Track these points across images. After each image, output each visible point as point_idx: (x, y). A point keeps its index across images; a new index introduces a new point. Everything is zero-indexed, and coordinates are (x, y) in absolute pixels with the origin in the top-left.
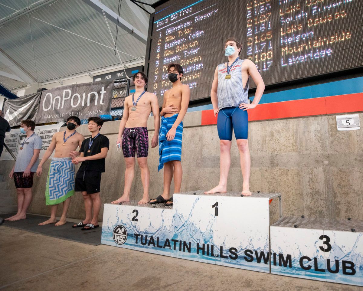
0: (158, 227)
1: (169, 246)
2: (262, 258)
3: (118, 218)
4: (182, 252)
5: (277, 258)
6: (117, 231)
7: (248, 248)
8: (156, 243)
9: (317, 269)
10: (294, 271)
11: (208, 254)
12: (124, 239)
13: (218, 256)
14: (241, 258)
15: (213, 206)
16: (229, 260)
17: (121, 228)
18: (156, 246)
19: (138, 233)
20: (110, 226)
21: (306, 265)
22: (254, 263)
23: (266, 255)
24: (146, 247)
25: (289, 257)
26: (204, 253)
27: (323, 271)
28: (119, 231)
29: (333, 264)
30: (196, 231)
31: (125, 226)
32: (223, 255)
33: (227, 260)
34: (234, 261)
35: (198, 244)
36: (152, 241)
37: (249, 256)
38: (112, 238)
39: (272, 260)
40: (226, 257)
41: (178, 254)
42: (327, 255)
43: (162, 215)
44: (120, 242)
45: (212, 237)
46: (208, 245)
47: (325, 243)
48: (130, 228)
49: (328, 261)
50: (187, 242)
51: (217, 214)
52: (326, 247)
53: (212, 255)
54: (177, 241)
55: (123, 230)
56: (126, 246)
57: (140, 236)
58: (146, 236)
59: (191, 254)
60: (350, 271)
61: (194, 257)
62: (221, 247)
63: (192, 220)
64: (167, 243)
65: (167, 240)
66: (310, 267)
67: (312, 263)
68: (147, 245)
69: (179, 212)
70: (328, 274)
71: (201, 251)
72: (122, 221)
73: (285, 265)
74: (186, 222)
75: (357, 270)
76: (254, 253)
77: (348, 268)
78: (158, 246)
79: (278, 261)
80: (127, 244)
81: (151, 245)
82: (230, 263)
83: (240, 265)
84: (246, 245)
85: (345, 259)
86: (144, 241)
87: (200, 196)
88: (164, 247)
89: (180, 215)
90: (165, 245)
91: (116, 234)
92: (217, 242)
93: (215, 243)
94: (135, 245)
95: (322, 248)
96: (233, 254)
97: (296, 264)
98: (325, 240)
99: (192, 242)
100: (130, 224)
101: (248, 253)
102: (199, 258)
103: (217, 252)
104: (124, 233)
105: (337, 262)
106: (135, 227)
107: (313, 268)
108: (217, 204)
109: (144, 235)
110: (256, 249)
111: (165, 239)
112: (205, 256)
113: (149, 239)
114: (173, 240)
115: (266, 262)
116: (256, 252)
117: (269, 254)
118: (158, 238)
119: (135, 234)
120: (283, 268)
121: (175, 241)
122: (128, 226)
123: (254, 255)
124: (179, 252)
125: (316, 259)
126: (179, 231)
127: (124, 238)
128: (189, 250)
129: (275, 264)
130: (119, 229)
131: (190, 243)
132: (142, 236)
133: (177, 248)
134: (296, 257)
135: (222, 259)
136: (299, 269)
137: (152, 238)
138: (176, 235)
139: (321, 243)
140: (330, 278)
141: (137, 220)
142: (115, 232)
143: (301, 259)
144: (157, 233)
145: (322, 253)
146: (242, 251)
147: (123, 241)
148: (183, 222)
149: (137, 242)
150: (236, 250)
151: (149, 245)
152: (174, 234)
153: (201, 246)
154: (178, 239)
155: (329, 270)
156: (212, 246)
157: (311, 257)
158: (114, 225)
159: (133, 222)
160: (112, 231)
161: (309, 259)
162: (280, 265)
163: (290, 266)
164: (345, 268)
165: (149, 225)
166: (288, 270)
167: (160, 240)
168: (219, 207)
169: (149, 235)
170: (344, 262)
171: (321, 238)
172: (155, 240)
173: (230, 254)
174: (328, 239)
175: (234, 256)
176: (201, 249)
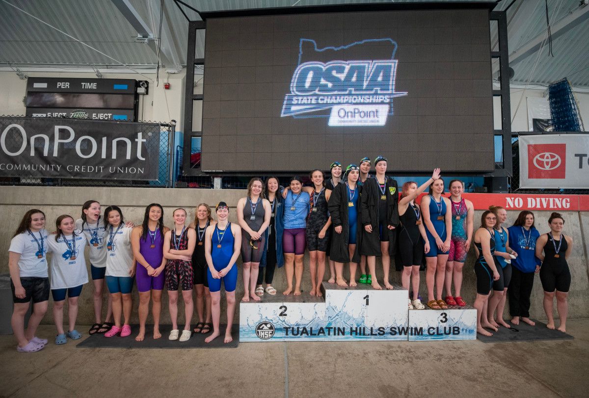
0: (311, 319)
1: (324, 332)
2: (403, 332)
3: (261, 315)
4: (337, 336)
5: (414, 330)
6: (261, 327)
7: (393, 326)
8: (309, 332)
9: (438, 334)
10: (424, 337)
11: (360, 334)
12: (271, 334)
13: (369, 335)
14: (387, 333)
15: (364, 298)
16: (378, 336)
17: (266, 324)
18: (309, 335)
19: (288, 326)
20: (251, 323)
21: (431, 333)
22: (397, 336)
23: (406, 329)
24: (299, 337)
25: (421, 329)
26: (356, 334)
27: (442, 334)
28: (263, 327)
29: (447, 330)
30: (349, 318)
31: (271, 322)
32: (373, 333)
33: (376, 337)
34: (382, 337)
35: (351, 328)
36: (305, 331)
37: (393, 332)
38: (255, 335)
39: (410, 332)
40: (376, 335)
41: (333, 338)
42: (444, 325)
43: (314, 308)
44: (266, 337)
45: (363, 322)
46: (360, 328)
47: (444, 317)
48: (278, 322)
49: (445, 328)
50: (341, 327)
51: (367, 304)
52: (444, 320)
53: (364, 334)
54: (332, 328)
55: (269, 326)
56: (274, 340)
57: (291, 329)
58: (298, 328)
59: (345, 336)
60: (457, 332)
61: (348, 338)
62: (372, 328)
63: (345, 310)
64: (321, 331)
65: (322, 328)
66: (434, 333)
67: (435, 331)
68: (299, 335)
69: (331, 305)
70: (444, 336)
71: (354, 334)
72: (266, 317)
73: (418, 334)
74: (340, 312)
75: (461, 331)
76: (397, 328)
77: (456, 331)
78: (312, 334)
79: (413, 332)
80: (274, 338)
81: (304, 335)
82: (379, 338)
83: (387, 338)
84: (391, 324)
85: (454, 326)
86: (295, 332)
87: (352, 291)
88: (318, 335)
89: (333, 307)
90: (319, 333)
91: (259, 331)
92: (368, 325)
93: (366, 326)
94: (285, 337)
95: (442, 321)
96: (382, 332)
97: (426, 333)
98: (444, 315)
99: (346, 327)
100: (278, 319)
101: (393, 329)
102: (353, 338)
103: (368, 332)
104: (271, 328)
105: (450, 328)
106: (284, 321)
107: (436, 334)
108: (367, 296)
109: (296, 328)
110: (398, 326)
111: (319, 328)
112: (358, 336)
113: (301, 330)
114: (326, 328)
115: (405, 334)
116: (399, 328)
117: (408, 328)
118: (311, 328)
119: (284, 328)
120: (417, 336)
121: (329, 329)
122: (274, 321)
123: (397, 331)
124: (333, 336)
125: (438, 328)
126: (333, 320)
127: (271, 332)
128: (343, 334)
129: (412, 334)
130: (264, 325)
131: (344, 328)
132: (293, 328)
133: (332, 333)
134: (425, 328)
135: (372, 336)
136: (427, 336)
137: (304, 328)
138: (330, 324)
139: (441, 318)
140: (445, 338)
141: (286, 315)
142: (259, 328)
143: (429, 329)
144: (310, 324)
145: (441, 324)
146: (388, 329)
147: (270, 335)
148: (337, 312)
149: (287, 334)
150: (383, 328)
151: (301, 335)
152: (328, 322)
153: (354, 329)
154: (333, 326)
155: (445, 333)
156: (364, 328)
157: (435, 327)
158: (257, 323)
159: (281, 318)
160: (254, 328)
161: (434, 329)
162: (415, 334)
163: (422, 334)
164: (454, 330)
165: (301, 317)
166: (420, 337)
167: (313, 329)
168: (369, 298)
169: (300, 327)
170: (454, 328)
171: (442, 315)
172: (308, 329)
173: (379, 332)
174: (446, 315)
175: (382, 333)
176: (354, 331)
